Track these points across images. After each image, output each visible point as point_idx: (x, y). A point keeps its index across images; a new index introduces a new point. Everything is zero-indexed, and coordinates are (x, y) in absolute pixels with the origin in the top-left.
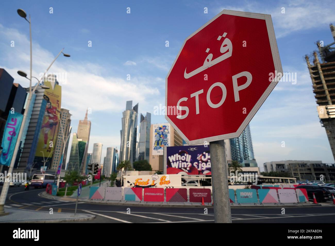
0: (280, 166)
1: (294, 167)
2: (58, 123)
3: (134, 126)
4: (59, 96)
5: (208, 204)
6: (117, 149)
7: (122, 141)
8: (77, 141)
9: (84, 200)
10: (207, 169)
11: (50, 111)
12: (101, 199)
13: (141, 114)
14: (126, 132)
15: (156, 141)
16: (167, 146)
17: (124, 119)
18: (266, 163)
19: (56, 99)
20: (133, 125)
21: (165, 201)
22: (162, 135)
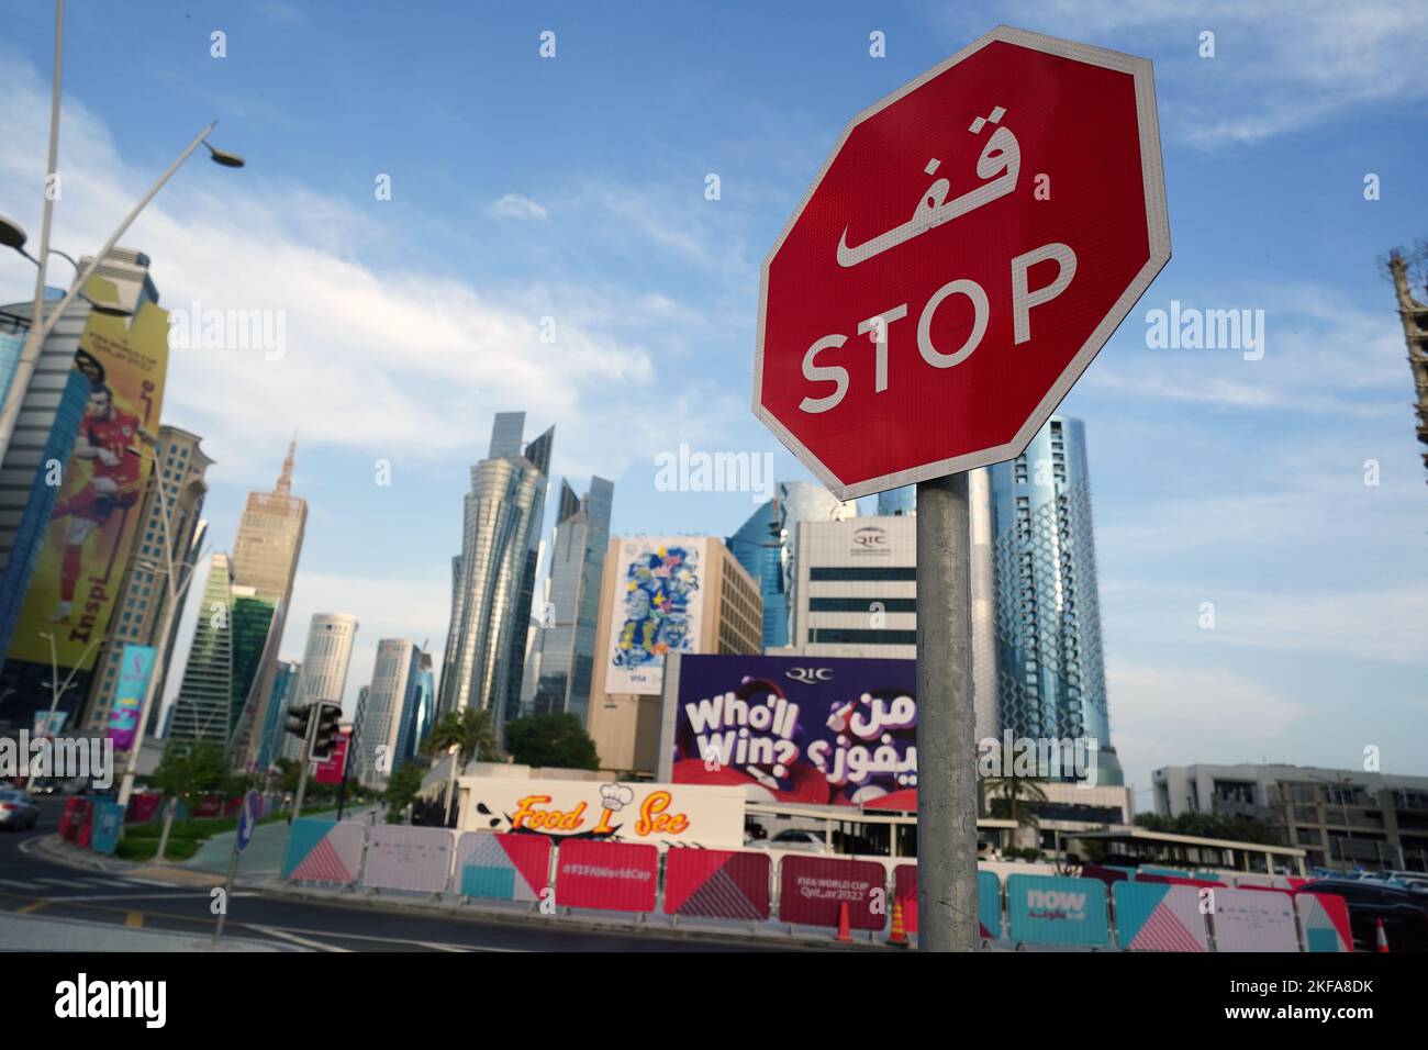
0: (1235, 790)
1: (1303, 802)
2: (141, 497)
3: (526, 541)
4: (154, 362)
5: (870, 937)
6: (427, 651)
7: (460, 609)
8: (227, 595)
9: (255, 884)
10: (875, 779)
11: (102, 435)
12: (344, 883)
13: (565, 481)
14: (481, 567)
15: (630, 621)
16: (680, 650)
17: (476, 502)
18: (1166, 769)
19: (142, 375)
20: (520, 537)
21: (659, 908)
22: (660, 593)
